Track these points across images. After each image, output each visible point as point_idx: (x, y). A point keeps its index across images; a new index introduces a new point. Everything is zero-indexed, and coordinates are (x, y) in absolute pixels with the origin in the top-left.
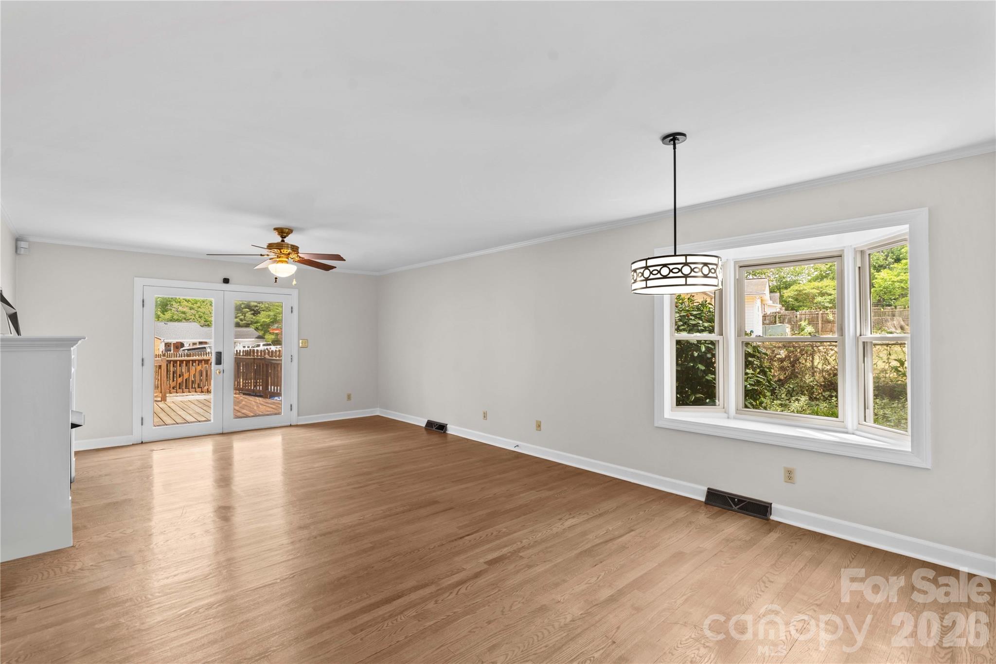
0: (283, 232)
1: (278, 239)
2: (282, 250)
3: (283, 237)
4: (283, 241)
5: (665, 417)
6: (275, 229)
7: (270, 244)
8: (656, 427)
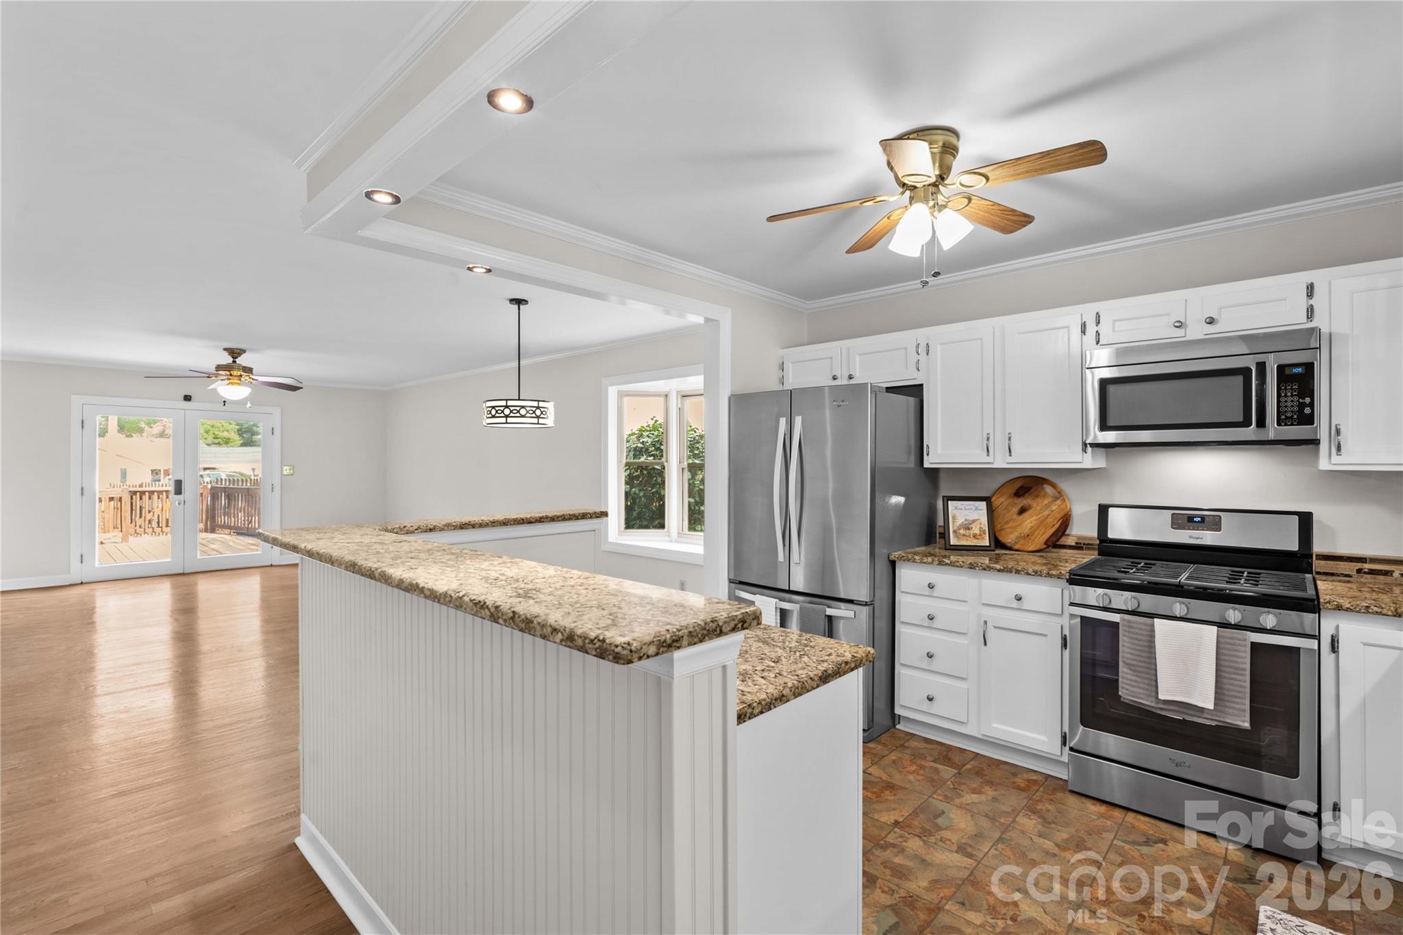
0: (235, 353)
1: (229, 360)
2: (232, 372)
3: (235, 358)
4: (234, 362)
5: (610, 540)
6: (225, 349)
7: (218, 365)
8: (604, 551)
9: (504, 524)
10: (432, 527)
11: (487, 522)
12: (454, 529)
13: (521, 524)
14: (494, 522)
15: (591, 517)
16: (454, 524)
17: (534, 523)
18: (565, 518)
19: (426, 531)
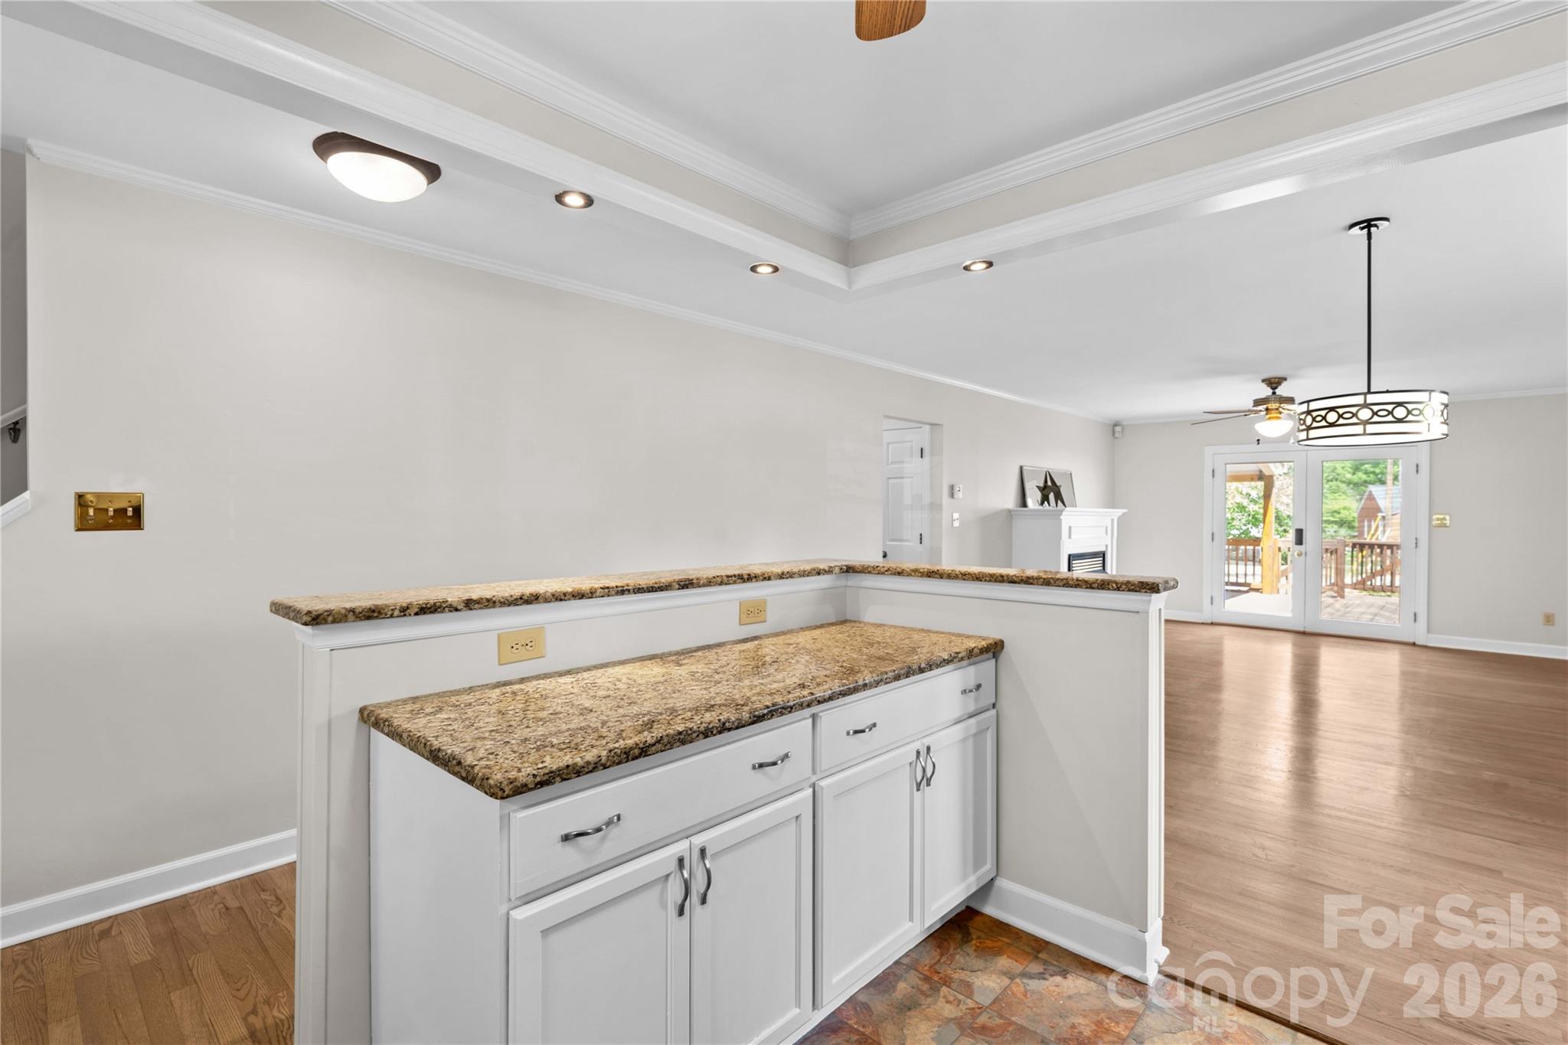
0: (1274, 383)
1: (1268, 392)
2: (1271, 406)
3: (1274, 389)
4: (1274, 393)
6: (1263, 381)
9: (977, 578)
10: (900, 570)
11: (957, 573)
12: (921, 576)
13: (1000, 582)
14: (965, 575)
15: (1118, 589)
16: (921, 571)
17: (1019, 583)
18: (1068, 583)
19: (894, 574)
